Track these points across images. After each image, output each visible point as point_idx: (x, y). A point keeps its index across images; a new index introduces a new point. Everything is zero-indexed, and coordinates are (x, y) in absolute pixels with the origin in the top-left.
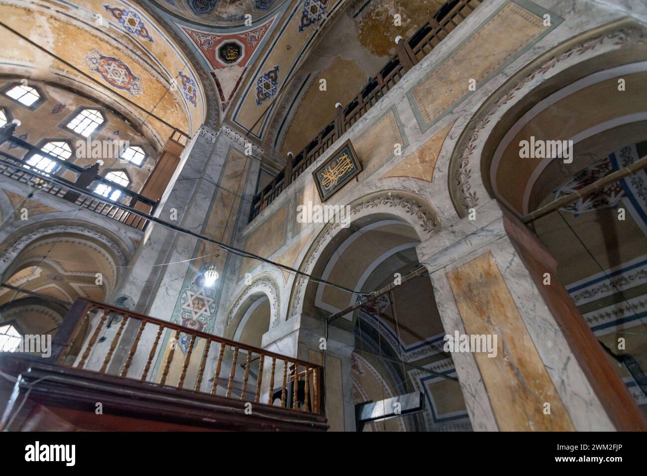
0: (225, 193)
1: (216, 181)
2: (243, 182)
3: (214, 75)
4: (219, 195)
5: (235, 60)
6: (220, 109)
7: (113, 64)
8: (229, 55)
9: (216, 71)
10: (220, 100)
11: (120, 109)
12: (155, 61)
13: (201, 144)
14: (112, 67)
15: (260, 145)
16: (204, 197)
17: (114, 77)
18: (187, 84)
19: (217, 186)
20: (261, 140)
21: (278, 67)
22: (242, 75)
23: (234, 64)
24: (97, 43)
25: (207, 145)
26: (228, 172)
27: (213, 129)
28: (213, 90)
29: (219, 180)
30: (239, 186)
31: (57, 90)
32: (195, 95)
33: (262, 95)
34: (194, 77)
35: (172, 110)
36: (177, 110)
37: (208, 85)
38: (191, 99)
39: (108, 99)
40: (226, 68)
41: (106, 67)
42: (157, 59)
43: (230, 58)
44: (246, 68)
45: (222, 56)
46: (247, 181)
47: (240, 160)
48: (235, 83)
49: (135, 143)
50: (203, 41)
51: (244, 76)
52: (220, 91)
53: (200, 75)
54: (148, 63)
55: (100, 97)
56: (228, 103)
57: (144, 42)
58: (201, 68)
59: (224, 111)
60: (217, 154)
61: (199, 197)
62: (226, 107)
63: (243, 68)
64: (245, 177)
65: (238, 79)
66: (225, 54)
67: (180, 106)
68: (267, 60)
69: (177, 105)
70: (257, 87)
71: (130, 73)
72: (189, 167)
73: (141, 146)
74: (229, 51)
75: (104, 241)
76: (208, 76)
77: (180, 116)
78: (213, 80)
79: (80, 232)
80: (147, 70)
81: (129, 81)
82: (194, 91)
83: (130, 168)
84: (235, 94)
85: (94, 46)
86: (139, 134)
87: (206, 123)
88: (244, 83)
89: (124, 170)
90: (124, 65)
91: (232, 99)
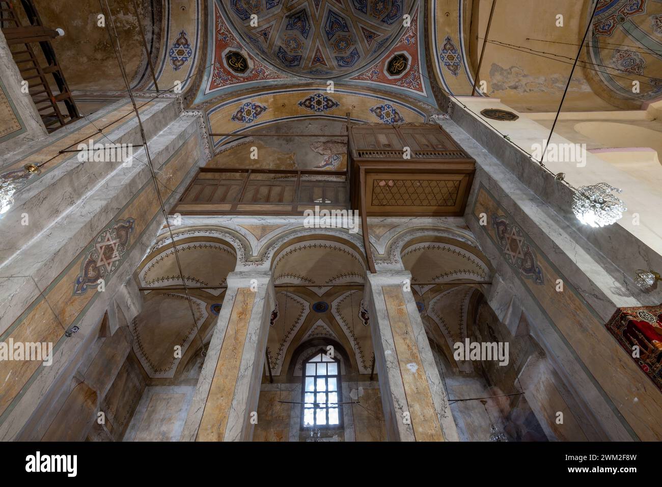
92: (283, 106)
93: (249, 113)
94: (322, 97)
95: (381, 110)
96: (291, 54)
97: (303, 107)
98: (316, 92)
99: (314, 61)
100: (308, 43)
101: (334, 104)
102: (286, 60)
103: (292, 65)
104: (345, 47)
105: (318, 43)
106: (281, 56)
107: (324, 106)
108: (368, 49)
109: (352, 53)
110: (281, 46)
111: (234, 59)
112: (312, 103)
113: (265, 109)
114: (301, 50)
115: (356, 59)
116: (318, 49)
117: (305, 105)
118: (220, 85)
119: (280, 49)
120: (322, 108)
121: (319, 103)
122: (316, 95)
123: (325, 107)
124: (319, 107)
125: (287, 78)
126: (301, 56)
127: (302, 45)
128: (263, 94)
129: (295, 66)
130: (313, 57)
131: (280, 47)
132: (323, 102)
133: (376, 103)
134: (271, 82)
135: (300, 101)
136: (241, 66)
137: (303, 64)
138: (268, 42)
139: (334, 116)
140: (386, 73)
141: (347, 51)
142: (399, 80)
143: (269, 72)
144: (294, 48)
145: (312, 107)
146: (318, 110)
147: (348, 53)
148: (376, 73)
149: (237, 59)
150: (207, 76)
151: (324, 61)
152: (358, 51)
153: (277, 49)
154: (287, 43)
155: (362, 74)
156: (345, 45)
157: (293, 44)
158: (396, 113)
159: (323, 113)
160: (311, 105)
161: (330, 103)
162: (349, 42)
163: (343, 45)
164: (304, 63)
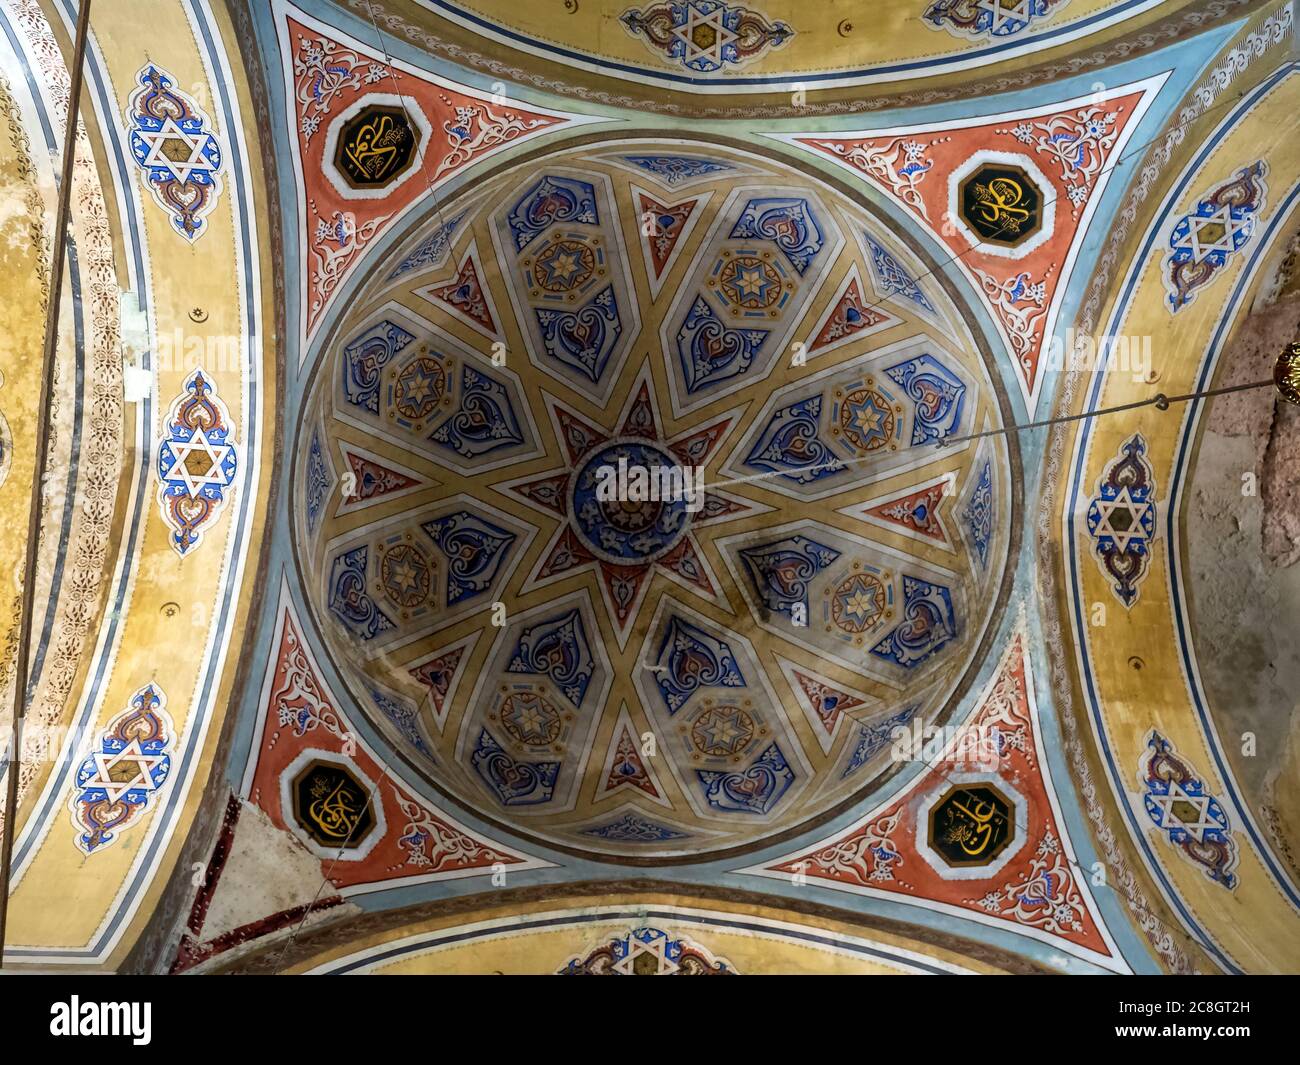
3: (234, 812)
5: (325, 840)
6: (166, 952)
8: (325, 808)
9: (249, 810)
10: (186, 917)
12: (116, 585)
18: (135, 745)
22: (311, 908)
23: (313, 844)
32: (127, 805)
38: (94, 801)
40: (284, 833)
42: (130, 589)
43: (319, 820)
44: (336, 901)
45: (303, 789)
48: (268, 910)
50: (296, 692)
51: (314, 919)
56: (200, 954)
57: (153, 519)
63: (330, 891)
65: (289, 905)
66: (316, 792)
74: (334, 800)
76: (215, 797)
78: (221, 823)
82: (141, 795)
84: (243, 946)
88: (295, 940)
91: (223, 955)
92: (1137, 666)
93: (1184, 811)
94: (1100, 505)
95: (1185, 262)
96: (899, 615)
97: (1137, 584)
98: (1081, 527)
99: (924, 530)
100: (855, 546)
101: (1131, 460)
102: (929, 633)
103: (945, 614)
104: (875, 412)
105: (855, 512)
106: (908, 654)
107: (1134, 500)
108: (899, 321)
109: (903, 386)
110: (868, 646)
111: (959, 835)
112: (1122, 547)
113: (1157, 742)
114: (880, 576)
115: (934, 370)
116: (879, 512)
117: (1129, 576)
118: (1081, 909)
119: (880, 654)
120: (1143, 507)
121: (1121, 519)
122: (1092, 531)
123: (1138, 494)
124: (1137, 518)
125: (1019, 640)
126: (905, 576)
127: (861, 570)
128: (1104, 743)
129: (948, 603)
130: (909, 533)
131: (873, 651)
132: (1117, 503)
133: (1156, 284)
134: (1040, 702)
135: (1116, 595)
136: (984, 811)
137: (937, 572)
138: (858, 695)
139: (1176, 458)
140: (1023, 250)
141: (893, 404)
142: (1063, 196)
143: (1000, 706)
144: (874, 601)
145: (1135, 547)
146: (1149, 527)
147: (900, 397)
148: (1020, 290)
149: (958, 822)
150: (1047, 955)
151: (925, 493)
152: (900, 359)
153: (880, 664)
154: (857, 625)
155: (1017, 343)
156: (869, 410)
157: (860, 604)
158: (1215, 200)
159: (1162, 506)
160: (1129, 550)
161: (1125, 473)
162: (861, 396)
163: (867, 419)
164: (935, 568)
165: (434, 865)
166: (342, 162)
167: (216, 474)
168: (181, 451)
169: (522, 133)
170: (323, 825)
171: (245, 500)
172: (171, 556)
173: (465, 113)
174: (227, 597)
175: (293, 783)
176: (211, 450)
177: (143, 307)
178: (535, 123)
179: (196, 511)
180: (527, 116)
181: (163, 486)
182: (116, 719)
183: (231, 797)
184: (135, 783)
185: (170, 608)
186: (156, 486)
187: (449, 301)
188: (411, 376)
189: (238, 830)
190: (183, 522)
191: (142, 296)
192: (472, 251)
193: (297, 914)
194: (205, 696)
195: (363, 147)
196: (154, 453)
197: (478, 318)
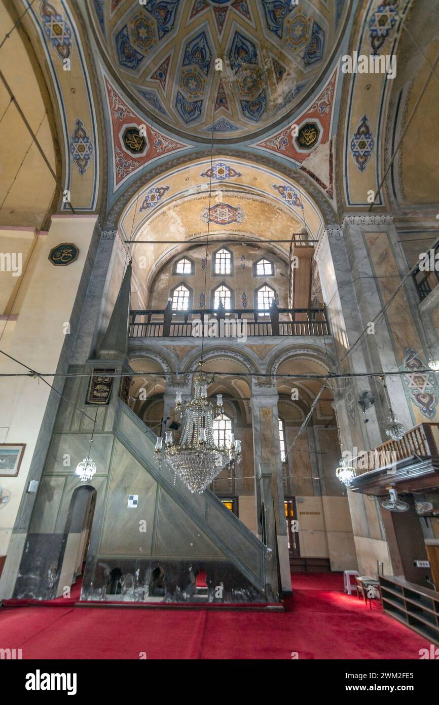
0: (384, 280)
1: (371, 273)
2: (393, 260)
3: (303, 169)
4: (381, 285)
5: (316, 141)
6: (328, 199)
7: (218, 209)
8: (308, 139)
9: (304, 164)
10: (322, 190)
11: (235, 238)
13: (335, 245)
14: (218, 212)
15: (386, 211)
16: (370, 294)
17: (222, 218)
18: (285, 192)
19: (375, 277)
20: (383, 205)
21: (365, 117)
22: (331, 150)
23: (316, 145)
24: (203, 202)
25: (340, 242)
26: (375, 259)
27: (335, 222)
28: (311, 184)
29: (373, 271)
30: (392, 266)
31: (195, 250)
32: (297, 198)
33: (362, 158)
34: (289, 183)
35: (276, 216)
36: (280, 215)
37: (305, 183)
38: (295, 203)
39: (224, 235)
40: (312, 154)
41: (215, 215)
43: (310, 142)
44: (331, 141)
45: (302, 145)
46: (395, 257)
47: (377, 241)
48: (328, 164)
49: (259, 258)
50: (278, 144)
51: (333, 151)
52: (317, 180)
53: (293, 178)
54: (241, 192)
55: (219, 237)
56: (332, 188)
57: (235, 181)
58: (290, 170)
59: (332, 199)
60: (357, 249)
61: (367, 295)
62: (332, 193)
63: (328, 143)
64: (392, 255)
65: (328, 158)
66: (303, 142)
67: (281, 210)
68: (350, 119)
69: (278, 211)
70: (353, 154)
71: (232, 208)
72: (339, 272)
73: (264, 258)
74: (306, 136)
75: (312, 353)
76: (300, 174)
77: (285, 218)
78: (306, 174)
79: (295, 353)
80: (243, 198)
81: (233, 214)
82: (295, 194)
83: (267, 280)
84: (334, 175)
85: (202, 206)
86: (257, 249)
87: (327, 222)
88: (337, 158)
89: (266, 284)
90: (226, 205)
91: (334, 181)
165: (330, 104)
166: (141, 150)
167: (224, 168)
168: (218, 175)
169: (114, 91)
170: (312, 141)
171: (229, 161)
172: (243, 178)
173: (117, 115)
174: (253, 167)
175: (300, 149)
176: (218, 169)
177: (187, 190)
178: (110, 88)
179: (233, 172)
180: (109, 92)
181: (227, 178)
182: (279, 194)
183: (300, 169)
184: (293, 195)
185: (255, 179)
186: (227, 180)
187: (165, 81)
188: (189, 88)
189: (308, 169)
190: (235, 175)
191: (185, 191)
192: (148, 79)
193: (331, 156)
194: (275, 175)
195: (136, 145)
196: (220, 181)
197: (168, 65)
